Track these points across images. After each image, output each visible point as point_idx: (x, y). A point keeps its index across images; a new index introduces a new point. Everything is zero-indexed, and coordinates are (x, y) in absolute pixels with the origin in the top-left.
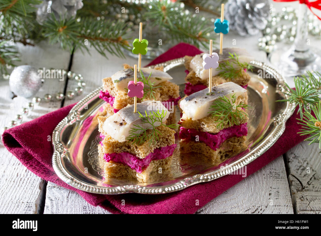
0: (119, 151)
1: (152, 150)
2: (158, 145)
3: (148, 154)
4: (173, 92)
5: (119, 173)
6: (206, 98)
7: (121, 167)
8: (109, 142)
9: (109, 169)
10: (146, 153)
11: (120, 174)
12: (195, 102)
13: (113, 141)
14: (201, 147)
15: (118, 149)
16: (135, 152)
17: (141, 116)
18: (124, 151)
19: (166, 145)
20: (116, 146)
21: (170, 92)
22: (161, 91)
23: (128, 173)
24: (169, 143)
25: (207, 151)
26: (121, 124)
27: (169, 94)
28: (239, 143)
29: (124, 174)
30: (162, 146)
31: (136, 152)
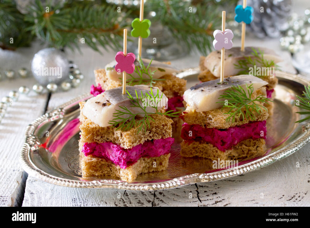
0: (100, 140)
1: (142, 141)
2: (150, 137)
3: (135, 144)
4: (179, 87)
5: (99, 171)
6: (216, 87)
7: (102, 163)
8: (89, 127)
9: (87, 164)
10: (133, 143)
11: (101, 172)
12: (202, 90)
13: (94, 126)
14: (207, 150)
15: (99, 138)
16: (119, 141)
17: (129, 96)
18: (106, 141)
19: (160, 137)
20: (96, 133)
21: (175, 87)
22: (164, 84)
23: (111, 171)
24: (165, 135)
25: (214, 154)
26: (104, 105)
27: (174, 89)
28: (255, 147)
29: (106, 172)
30: (155, 138)
31: (121, 140)
